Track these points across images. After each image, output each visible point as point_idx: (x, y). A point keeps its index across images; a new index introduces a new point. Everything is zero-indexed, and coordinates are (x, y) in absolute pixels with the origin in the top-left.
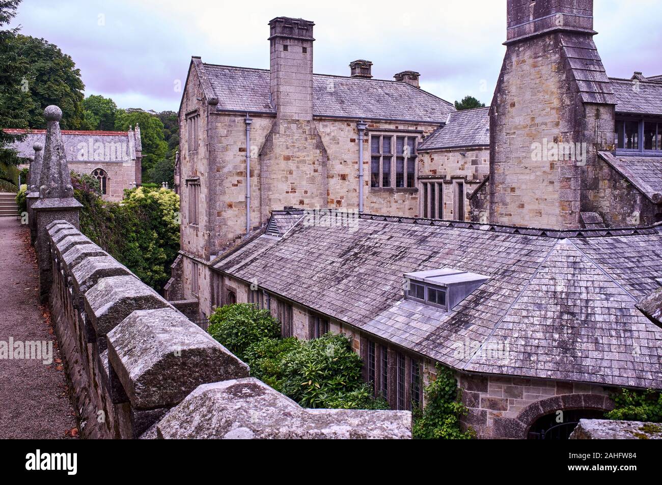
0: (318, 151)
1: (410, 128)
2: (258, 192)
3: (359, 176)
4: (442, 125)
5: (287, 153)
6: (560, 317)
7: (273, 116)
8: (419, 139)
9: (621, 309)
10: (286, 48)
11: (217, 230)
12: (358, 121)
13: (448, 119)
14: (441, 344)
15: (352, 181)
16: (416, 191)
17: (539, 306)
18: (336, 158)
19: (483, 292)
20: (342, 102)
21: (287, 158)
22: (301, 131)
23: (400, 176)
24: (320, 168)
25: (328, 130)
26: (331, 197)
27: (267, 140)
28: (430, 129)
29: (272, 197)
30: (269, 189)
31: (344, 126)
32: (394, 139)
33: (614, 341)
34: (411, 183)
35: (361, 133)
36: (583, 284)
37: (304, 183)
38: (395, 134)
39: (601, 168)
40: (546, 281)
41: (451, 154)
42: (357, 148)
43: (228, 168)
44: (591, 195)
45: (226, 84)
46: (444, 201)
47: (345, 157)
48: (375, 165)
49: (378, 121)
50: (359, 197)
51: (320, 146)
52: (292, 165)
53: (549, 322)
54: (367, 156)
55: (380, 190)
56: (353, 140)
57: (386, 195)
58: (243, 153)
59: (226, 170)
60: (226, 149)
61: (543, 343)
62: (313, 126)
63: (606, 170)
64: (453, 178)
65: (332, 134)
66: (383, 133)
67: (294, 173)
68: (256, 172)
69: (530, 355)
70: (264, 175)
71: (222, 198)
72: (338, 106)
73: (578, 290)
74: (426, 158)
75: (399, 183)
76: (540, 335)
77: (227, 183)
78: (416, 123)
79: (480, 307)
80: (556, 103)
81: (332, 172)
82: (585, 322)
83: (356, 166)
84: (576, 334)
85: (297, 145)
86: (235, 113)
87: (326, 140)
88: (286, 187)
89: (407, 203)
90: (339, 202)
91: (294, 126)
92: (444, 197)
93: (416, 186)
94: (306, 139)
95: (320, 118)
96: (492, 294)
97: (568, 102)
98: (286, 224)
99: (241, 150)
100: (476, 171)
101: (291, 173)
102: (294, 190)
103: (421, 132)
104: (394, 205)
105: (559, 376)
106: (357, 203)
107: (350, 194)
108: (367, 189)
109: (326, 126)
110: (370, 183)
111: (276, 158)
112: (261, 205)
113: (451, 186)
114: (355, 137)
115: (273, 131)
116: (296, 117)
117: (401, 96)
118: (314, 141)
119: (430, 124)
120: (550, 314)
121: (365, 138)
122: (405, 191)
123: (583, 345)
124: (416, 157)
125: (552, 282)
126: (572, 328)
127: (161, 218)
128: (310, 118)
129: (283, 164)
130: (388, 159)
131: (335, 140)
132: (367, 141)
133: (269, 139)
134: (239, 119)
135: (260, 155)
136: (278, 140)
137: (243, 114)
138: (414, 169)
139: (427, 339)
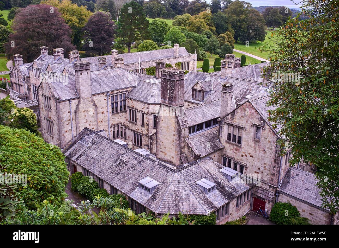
0: (94, 106)
1: (124, 90)
2: (75, 125)
3: (108, 111)
4: (135, 87)
5: (84, 110)
6: (175, 197)
7: (78, 98)
8: (127, 93)
9: (188, 194)
10: (81, 74)
11: (63, 140)
12: (107, 93)
13: (137, 83)
14: (150, 205)
15: (106, 113)
16: (127, 111)
17: (171, 194)
18: (100, 107)
19: (158, 188)
20: (100, 85)
21: (84, 112)
22: (88, 101)
23: (121, 107)
24: (95, 112)
25: (97, 98)
26: (99, 120)
27: (77, 107)
28: (131, 89)
29: (80, 126)
30: (79, 123)
31: (102, 95)
32: (119, 96)
33: (186, 203)
34: (125, 109)
35: (108, 97)
36: (180, 187)
37: (90, 118)
38: (119, 94)
39: (185, 143)
40: (172, 187)
41: (139, 103)
42: (107, 102)
43: (65, 119)
44: (183, 150)
45: (59, 86)
46: (137, 117)
47: (103, 106)
48: (113, 105)
49: (113, 91)
50: (108, 118)
51: (95, 105)
52: (86, 113)
53: (173, 199)
54: (110, 104)
55: (115, 114)
56: (105, 100)
57: (117, 115)
58: (70, 113)
59: (64, 120)
60: (63, 113)
61: (172, 205)
62: (92, 99)
63: (186, 144)
64: (140, 111)
65: (98, 99)
66: (115, 95)
67: (87, 116)
68: (74, 118)
69: (170, 208)
70: (77, 119)
71: (64, 130)
72: (99, 87)
73: (179, 189)
74: (130, 101)
75: (121, 109)
76: (171, 203)
77: (65, 125)
78: (126, 88)
79: (158, 194)
80: (174, 126)
81: (99, 112)
82: (180, 198)
83: (107, 108)
84: (179, 202)
85: (87, 106)
86: (66, 100)
87: (96, 102)
88: (85, 121)
89: (124, 116)
90: (102, 121)
91: (86, 100)
92: (137, 116)
93: (127, 109)
94: (90, 103)
95: (94, 95)
96: (160, 190)
97: (177, 127)
98: (89, 140)
99: (68, 112)
100: (148, 111)
101: (86, 116)
102: (87, 122)
103: (128, 91)
104: (120, 118)
105: (175, 213)
106: (107, 120)
107: (105, 118)
108: (110, 115)
109: (96, 97)
110: (111, 112)
111: (80, 112)
112: (76, 129)
113: (140, 113)
114: (106, 98)
115: (79, 103)
116: (86, 97)
117: (119, 75)
118: (93, 103)
119: (131, 87)
120: (173, 197)
121: (109, 97)
122: (123, 112)
123: (180, 205)
124: (126, 99)
125: (174, 187)
126: (178, 200)
127: (27, 122)
128: (91, 96)
129: (83, 114)
130: (117, 103)
131: (99, 101)
132: (110, 98)
133: (77, 106)
134: (68, 102)
135: (75, 113)
136: (81, 106)
137: (68, 100)
138: (125, 103)
139: (147, 202)
